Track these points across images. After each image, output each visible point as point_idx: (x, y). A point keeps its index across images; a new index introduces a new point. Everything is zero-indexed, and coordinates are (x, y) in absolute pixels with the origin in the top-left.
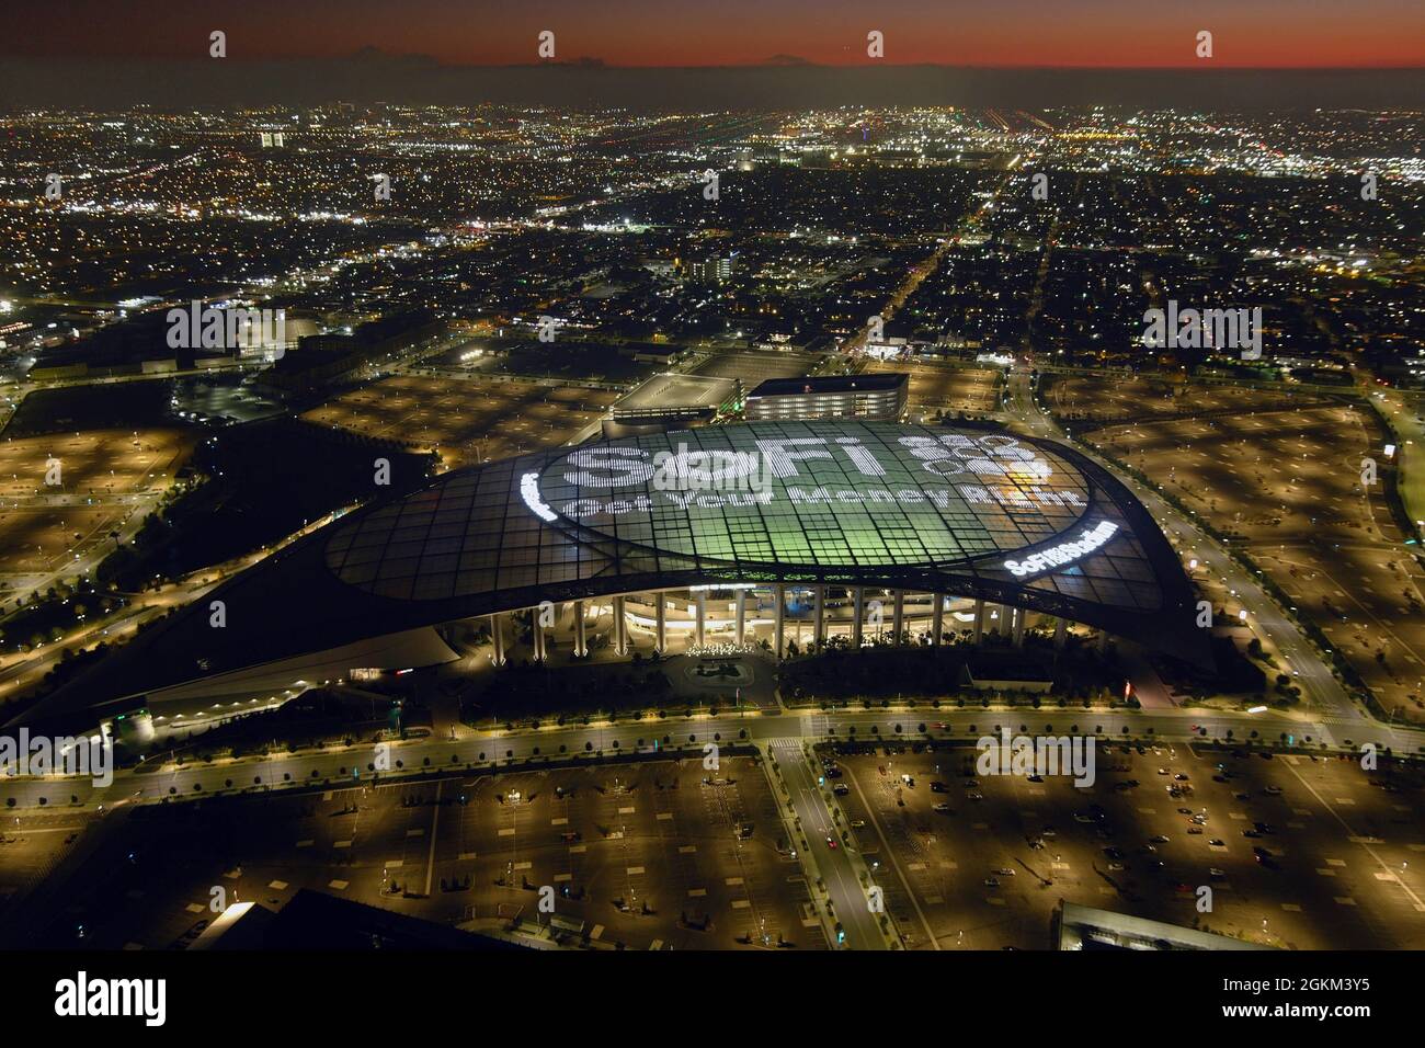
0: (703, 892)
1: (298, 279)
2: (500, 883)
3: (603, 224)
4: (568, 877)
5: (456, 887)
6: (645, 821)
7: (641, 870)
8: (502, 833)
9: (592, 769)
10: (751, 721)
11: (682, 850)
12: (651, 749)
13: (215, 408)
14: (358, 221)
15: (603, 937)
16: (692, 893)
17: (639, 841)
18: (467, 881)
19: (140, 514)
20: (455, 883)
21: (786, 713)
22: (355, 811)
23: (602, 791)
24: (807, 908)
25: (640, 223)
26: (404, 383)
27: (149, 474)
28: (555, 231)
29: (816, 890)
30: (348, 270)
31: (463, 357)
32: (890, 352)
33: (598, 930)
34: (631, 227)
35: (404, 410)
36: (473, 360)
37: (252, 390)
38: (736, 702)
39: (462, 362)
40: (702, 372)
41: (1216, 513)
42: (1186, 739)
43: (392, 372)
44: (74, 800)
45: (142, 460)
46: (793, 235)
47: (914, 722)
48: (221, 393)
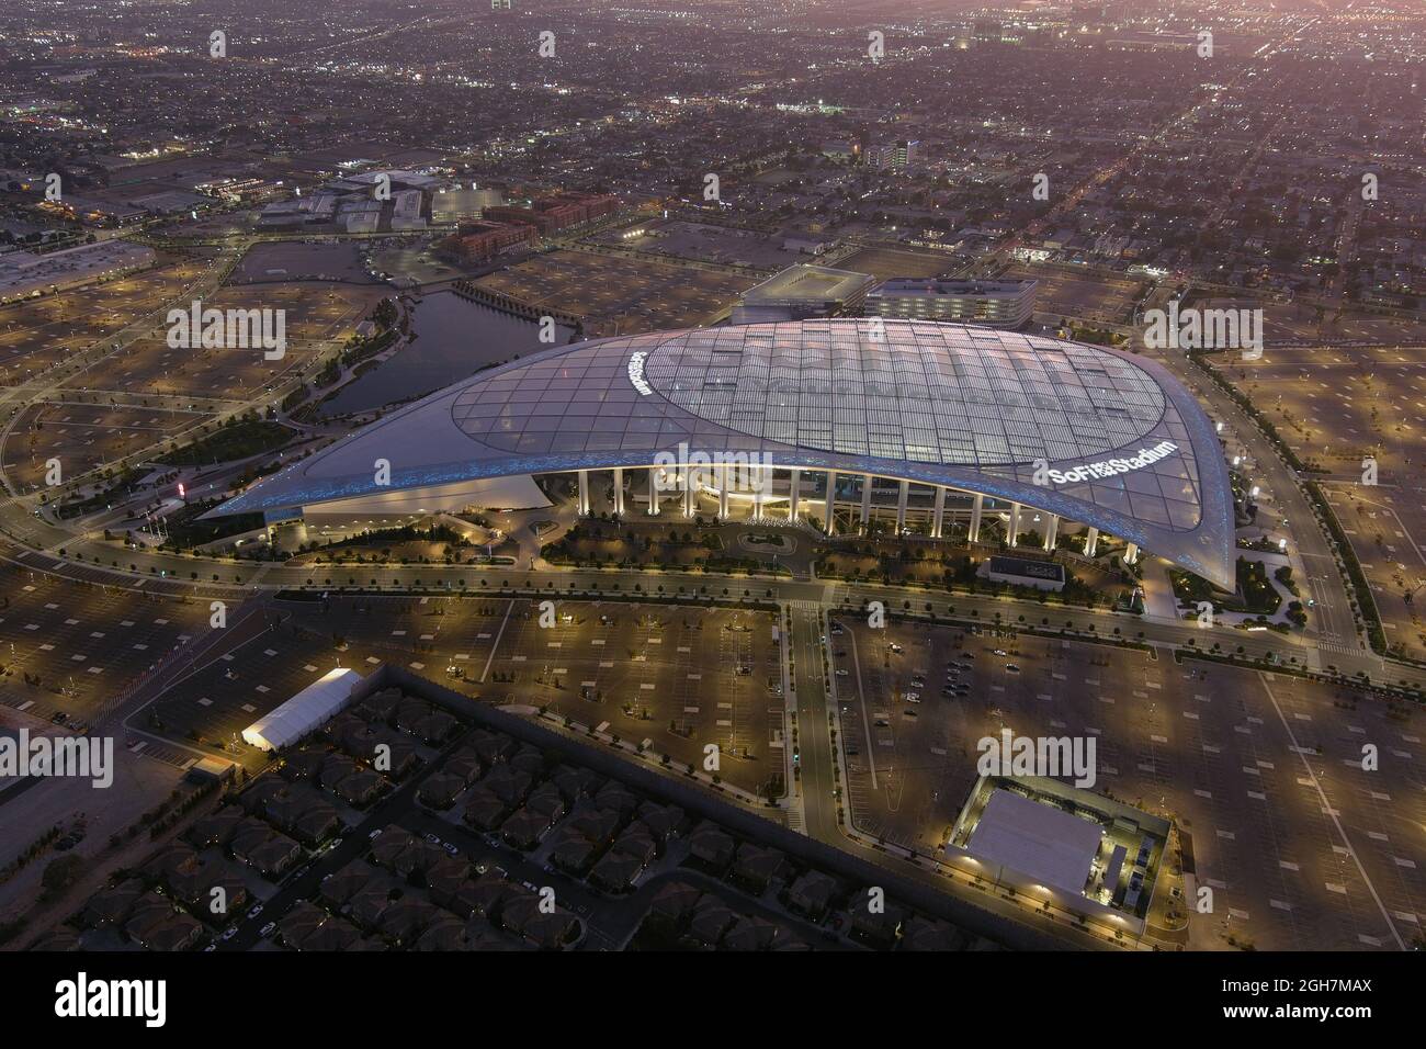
0: (696, 710)
1: (496, 148)
2: (539, 681)
3: (795, 104)
4: (593, 684)
5: (503, 679)
6: (667, 652)
7: (652, 687)
8: (550, 645)
9: (636, 605)
10: (782, 584)
11: (690, 676)
12: (690, 597)
13: (402, 269)
14: (563, 91)
15: (606, 731)
16: (688, 709)
17: (657, 665)
18: (513, 676)
19: (324, 358)
20: (503, 675)
21: (815, 581)
22: (442, 614)
23: (639, 623)
24: (777, 732)
25: (834, 104)
26: (567, 257)
27: (336, 325)
28: (747, 109)
29: (789, 720)
30: (543, 141)
31: (625, 236)
32: (1040, 256)
33: (604, 725)
34: (823, 108)
35: (562, 283)
36: (634, 239)
37: (436, 255)
38: (773, 568)
39: (623, 240)
40: (843, 265)
41: (1308, 445)
42: (1173, 647)
43: (559, 246)
44: (238, 579)
45: (334, 311)
46: (986, 124)
47: (924, 602)
48: (409, 255)
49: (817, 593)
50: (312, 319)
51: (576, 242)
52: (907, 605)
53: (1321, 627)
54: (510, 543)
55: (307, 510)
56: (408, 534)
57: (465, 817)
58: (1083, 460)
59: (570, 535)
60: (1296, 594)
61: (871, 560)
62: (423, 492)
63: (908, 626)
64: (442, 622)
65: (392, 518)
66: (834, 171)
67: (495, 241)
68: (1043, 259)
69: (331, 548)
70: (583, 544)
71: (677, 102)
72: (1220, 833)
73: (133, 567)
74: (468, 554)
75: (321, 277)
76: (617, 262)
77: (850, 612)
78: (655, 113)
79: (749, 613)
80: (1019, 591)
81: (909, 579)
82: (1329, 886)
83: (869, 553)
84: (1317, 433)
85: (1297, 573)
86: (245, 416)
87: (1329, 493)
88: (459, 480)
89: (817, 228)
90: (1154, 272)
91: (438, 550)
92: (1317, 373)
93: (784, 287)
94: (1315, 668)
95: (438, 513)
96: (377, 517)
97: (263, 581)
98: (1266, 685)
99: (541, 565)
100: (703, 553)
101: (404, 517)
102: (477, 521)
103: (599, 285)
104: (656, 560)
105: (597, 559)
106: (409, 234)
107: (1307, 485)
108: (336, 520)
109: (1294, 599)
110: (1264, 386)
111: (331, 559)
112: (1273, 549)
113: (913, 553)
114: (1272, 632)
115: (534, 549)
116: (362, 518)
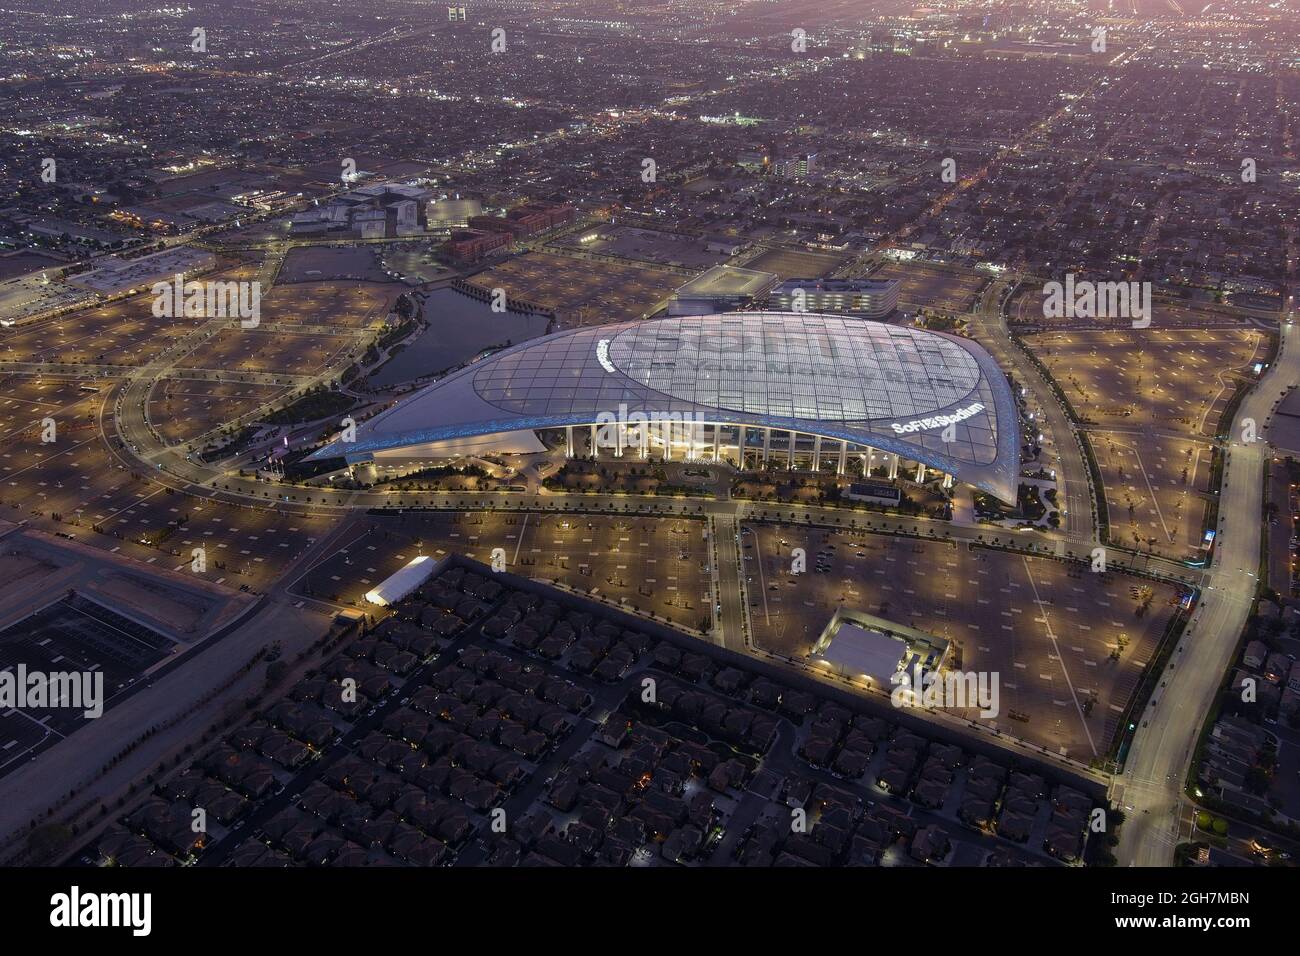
0: (654, 581)
1: (470, 161)
2: (552, 564)
3: (716, 116)
4: (586, 566)
5: (528, 563)
6: (633, 546)
7: (625, 567)
8: (556, 542)
9: (611, 517)
10: (708, 503)
11: (649, 561)
12: (646, 512)
13: (411, 270)
15: (597, 593)
16: (648, 580)
17: (627, 554)
18: (534, 561)
19: (365, 343)
20: (528, 561)
21: (731, 501)
22: (481, 523)
23: (613, 528)
24: (706, 594)
25: (748, 116)
26: (538, 258)
27: (368, 317)
28: (676, 121)
29: (714, 587)
30: (508, 153)
31: (582, 240)
32: (907, 255)
33: (595, 590)
34: (740, 120)
35: (536, 280)
36: (589, 242)
37: (435, 257)
38: (701, 491)
39: (581, 244)
40: (753, 265)
41: (1087, 404)
42: (968, 541)
43: (531, 249)
44: (340, 501)
45: (364, 305)
46: (875, 135)
47: (804, 513)
48: (414, 258)
49: (732, 509)
50: (351, 312)
51: (544, 245)
52: (793, 515)
53: (1070, 528)
54: (521, 476)
55: (376, 454)
56: (450, 471)
57: (514, 642)
58: (917, 417)
59: (561, 471)
60: (1057, 506)
61: (770, 487)
62: (458, 442)
63: (793, 529)
64: (481, 528)
65: (436, 460)
66: (747, 181)
67: (481, 246)
68: (910, 258)
69: (399, 480)
70: (571, 477)
71: (616, 115)
72: (981, 648)
73: (266, 494)
74: (493, 484)
75: (349, 276)
76: (577, 262)
77: (754, 520)
78: (599, 125)
79: (687, 521)
80: (869, 506)
81: (795, 498)
82: (1041, 676)
83: (768, 482)
84: (1094, 396)
85: (1060, 493)
86: (317, 388)
87: (1094, 438)
88: (484, 434)
89: (733, 232)
90: (995, 269)
91: (471, 481)
92: (1104, 349)
93: (708, 284)
94: (1060, 552)
95: (468, 457)
96: (426, 460)
97: (354, 503)
98: (1025, 564)
99: (543, 491)
100: (654, 482)
101: (444, 459)
102: (496, 461)
103: (565, 282)
104: (623, 487)
105: (582, 487)
106: (411, 239)
107: (1080, 433)
108: (396, 462)
109: (1055, 510)
110: (1062, 361)
111: (400, 488)
112: (1047, 477)
113: (798, 481)
114: (1037, 532)
115: (538, 481)
116: (416, 460)
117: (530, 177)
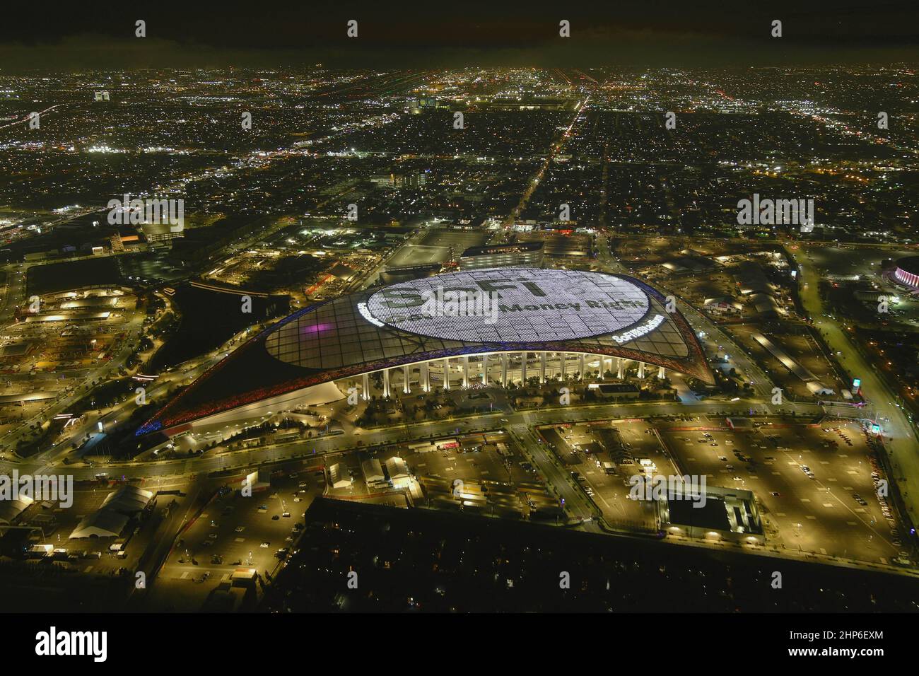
3: (339, 152)
6: (462, 462)
10: (500, 418)
11: (482, 473)
12: (455, 433)
17: (461, 471)
21: (516, 414)
25: (362, 150)
29: (547, 484)
30: (190, 185)
32: (527, 228)
34: (357, 154)
37: (166, 263)
38: (491, 410)
44: (179, 471)
48: (147, 265)
49: (521, 420)
54: (333, 421)
55: (195, 424)
56: (267, 427)
59: (367, 412)
60: (743, 381)
62: (270, 401)
65: (250, 420)
69: (224, 443)
70: (377, 415)
71: (264, 155)
74: (313, 432)
78: (254, 162)
80: (620, 400)
83: (534, 394)
85: (738, 371)
90: (590, 231)
93: (404, 259)
94: (769, 413)
95: (280, 413)
96: (241, 422)
97: (194, 470)
99: (359, 431)
100: (448, 409)
101: (258, 419)
102: (308, 413)
104: (425, 416)
105: (391, 422)
108: (214, 428)
109: (743, 383)
111: (231, 449)
112: (722, 361)
114: (742, 400)
115: (352, 423)
116: (231, 423)
117: (217, 199)
